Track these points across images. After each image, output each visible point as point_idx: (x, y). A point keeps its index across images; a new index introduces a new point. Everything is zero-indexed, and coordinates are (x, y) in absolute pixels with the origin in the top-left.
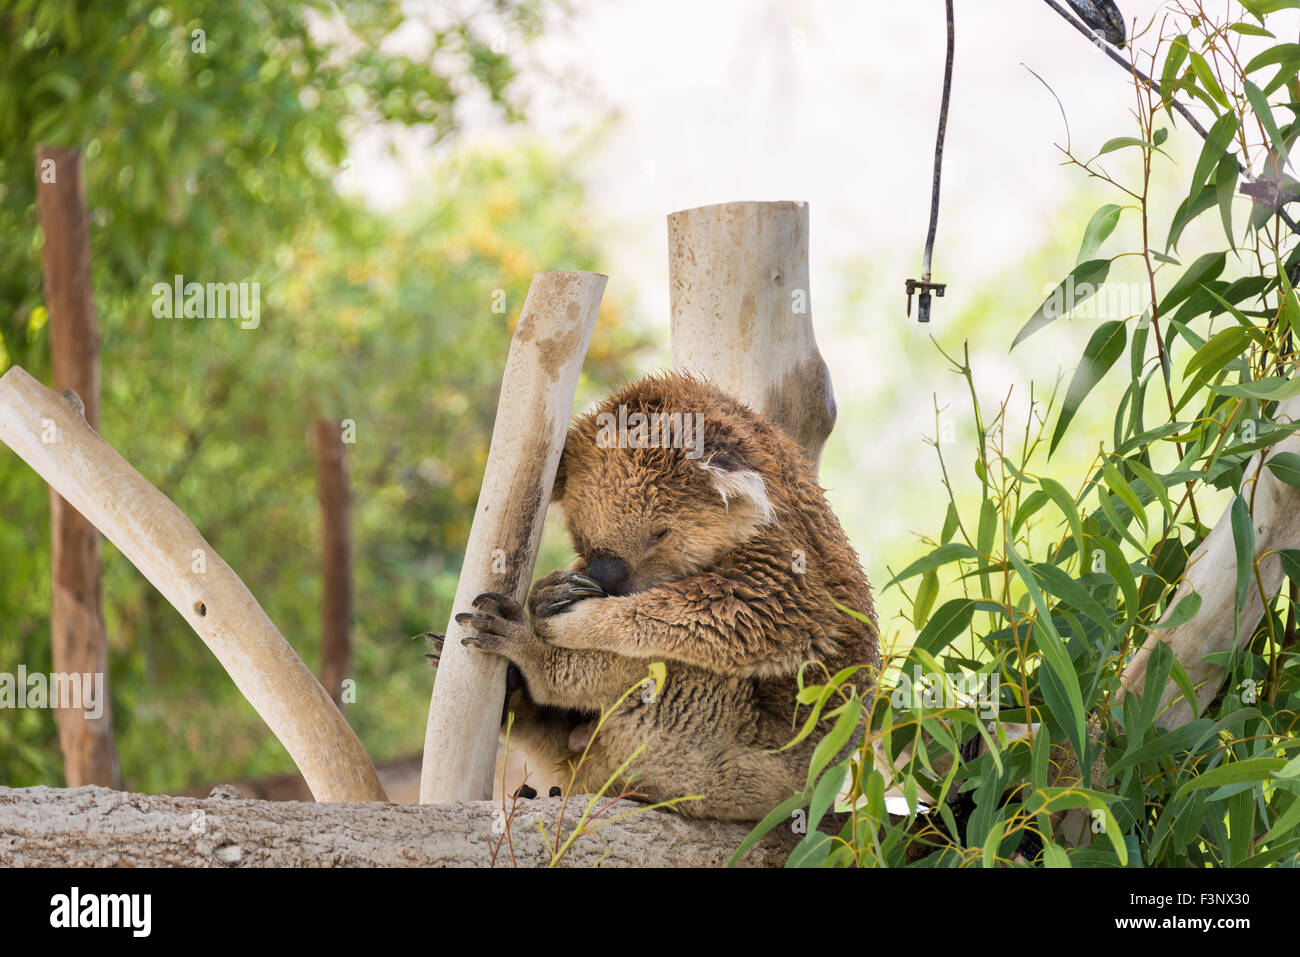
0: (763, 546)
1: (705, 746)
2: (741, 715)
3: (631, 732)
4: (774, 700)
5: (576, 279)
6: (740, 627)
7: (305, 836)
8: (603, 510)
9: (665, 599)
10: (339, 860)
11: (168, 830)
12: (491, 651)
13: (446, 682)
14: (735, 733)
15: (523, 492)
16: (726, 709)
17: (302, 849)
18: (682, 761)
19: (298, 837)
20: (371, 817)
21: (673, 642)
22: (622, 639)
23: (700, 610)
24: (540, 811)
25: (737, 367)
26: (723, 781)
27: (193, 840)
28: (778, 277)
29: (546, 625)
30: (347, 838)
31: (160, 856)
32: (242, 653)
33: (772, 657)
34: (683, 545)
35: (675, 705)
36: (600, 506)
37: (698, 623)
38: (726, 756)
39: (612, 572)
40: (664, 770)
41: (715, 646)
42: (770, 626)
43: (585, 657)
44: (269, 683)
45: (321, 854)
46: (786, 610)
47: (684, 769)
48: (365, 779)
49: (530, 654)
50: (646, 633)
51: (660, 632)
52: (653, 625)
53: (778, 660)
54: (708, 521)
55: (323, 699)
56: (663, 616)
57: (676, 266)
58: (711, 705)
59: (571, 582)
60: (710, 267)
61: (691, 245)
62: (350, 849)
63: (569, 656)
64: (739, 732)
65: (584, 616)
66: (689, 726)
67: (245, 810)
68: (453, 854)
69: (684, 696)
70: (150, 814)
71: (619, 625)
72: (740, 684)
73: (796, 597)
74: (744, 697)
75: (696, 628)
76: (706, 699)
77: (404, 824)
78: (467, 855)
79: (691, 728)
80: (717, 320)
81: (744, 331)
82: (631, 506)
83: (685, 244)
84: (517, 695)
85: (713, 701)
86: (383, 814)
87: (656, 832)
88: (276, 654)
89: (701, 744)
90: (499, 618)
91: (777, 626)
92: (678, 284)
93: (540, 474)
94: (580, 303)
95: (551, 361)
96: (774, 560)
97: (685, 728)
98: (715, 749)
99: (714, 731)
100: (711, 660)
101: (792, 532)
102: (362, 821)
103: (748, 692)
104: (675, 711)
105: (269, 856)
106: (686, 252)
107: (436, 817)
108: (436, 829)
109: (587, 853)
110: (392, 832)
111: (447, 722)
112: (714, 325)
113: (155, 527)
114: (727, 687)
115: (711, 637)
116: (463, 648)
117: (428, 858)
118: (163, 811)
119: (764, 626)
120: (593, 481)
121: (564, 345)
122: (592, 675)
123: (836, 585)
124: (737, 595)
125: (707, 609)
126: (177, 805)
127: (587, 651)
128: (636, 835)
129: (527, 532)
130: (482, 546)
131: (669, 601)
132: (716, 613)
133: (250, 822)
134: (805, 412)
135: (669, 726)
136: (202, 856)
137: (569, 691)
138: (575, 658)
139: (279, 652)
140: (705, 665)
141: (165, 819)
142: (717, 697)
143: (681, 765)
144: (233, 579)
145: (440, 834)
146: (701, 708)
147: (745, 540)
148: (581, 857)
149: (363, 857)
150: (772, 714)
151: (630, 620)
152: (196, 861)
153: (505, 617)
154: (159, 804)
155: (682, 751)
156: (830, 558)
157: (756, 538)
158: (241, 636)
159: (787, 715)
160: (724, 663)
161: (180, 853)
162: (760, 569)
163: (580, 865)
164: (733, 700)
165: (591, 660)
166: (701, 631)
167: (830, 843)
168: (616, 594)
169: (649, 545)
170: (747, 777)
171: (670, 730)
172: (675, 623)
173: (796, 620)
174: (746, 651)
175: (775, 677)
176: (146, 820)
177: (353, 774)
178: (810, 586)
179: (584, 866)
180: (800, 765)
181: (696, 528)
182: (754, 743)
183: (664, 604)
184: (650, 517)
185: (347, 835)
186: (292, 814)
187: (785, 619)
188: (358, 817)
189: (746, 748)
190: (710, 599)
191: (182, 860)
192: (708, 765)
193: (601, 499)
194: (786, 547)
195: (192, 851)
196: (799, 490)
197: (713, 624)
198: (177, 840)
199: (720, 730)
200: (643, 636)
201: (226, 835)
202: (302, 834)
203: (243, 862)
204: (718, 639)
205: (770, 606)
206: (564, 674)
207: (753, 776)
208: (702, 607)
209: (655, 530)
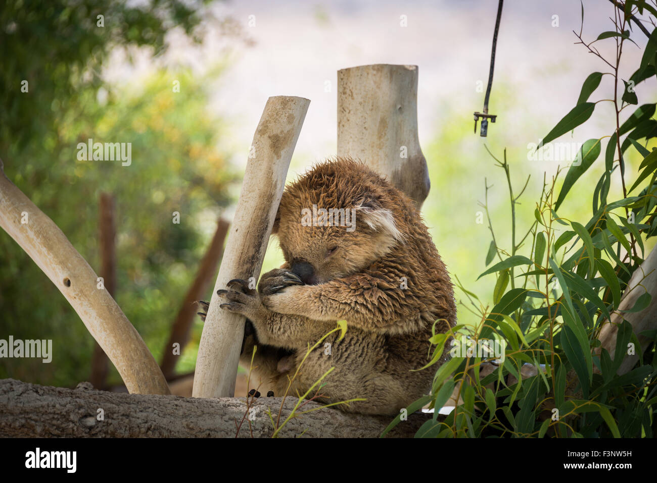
0: (393, 259)
1: (357, 371)
2: (377, 355)
3: (315, 362)
4: (397, 347)
5: (293, 101)
6: (380, 305)
7: (132, 413)
8: (299, 236)
9: (338, 287)
10: (151, 427)
11: (54, 406)
12: (237, 312)
13: (210, 328)
14: (374, 365)
15: (258, 222)
16: (369, 351)
17: (130, 420)
18: (343, 379)
19: (128, 413)
20: (169, 404)
21: (341, 312)
22: (312, 310)
23: (358, 295)
24: (263, 404)
25: (375, 158)
26: (365, 392)
27: (68, 413)
28: (400, 108)
29: (269, 299)
30: (155, 415)
31: (49, 421)
32: (91, 308)
33: (398, 323)
34: (346, 255)
35: (341, 347)
36: (297, 234)
37: (356, 302)
38: (368, 378)
39: (304, 271)
40: (333, 384)
41: (365, 316)
42: (397, 305)
43: (290, 318)
44: (106, 326)
45: (140, 423)
46: (406, 296)
47: (344, 384)
48: (159, 383)
49: (259, 315)
50: (326, 307)
51: (334, 306)
52: (330, 302)
53: (401, 325)
54: (361, 242)
55: (136, 336)
56: (336, 297)
57: (342, 99)
58: (361, 348)
59: (284, 275)
60: (362, 100)
61: (351, 88)
62: (157, 422)
63: (281, 318)
64: (376, 364)
65: (291, 295)
66: (348, 359)
67: (98, 397)
68: (215, 427)
69: (346, 342)
70: (45, 397)
71: (311, 302)
72: (378, 337)
73: (412, 289)
74: (380, 344)
75: (355, 305)
76: (358, 344)
77: (187, 408)
78: (222, 428)
79: (349, 361)
80: (364, 131)
81: (380, 138)
82: (315, 233)
83: (347, 87)
84: (250, 337)
85: (362, 346)
86: (176, 402)
87: (327, 420)
88: (110, 310)
89: (354, 370)
90: (242, 294)
91: (401, 305)
92: (342, 110)
93: (268, 212)
94: (295, 115)
95: (277, 147)
96: (400, 267)
97: (346, 361)
98: (362, 373)
99: (362, 363)
100: (362, 324)
101: (410, 251)
102: (164, 406)
103: (382, 342)
104: (341, 351)
105: (111, 424)
106: (348, 91)
107: (206, 406)
108: (205, 412)
109: (289, 430)
110: (181, 413)
111: (210, 351)
112: (363, 133)
113: (43, 234)
114: (370, 338)
115: (363, 311)
116: (221, 309)
117: (200, 428)
118: (51, 395)
119: (394, 305)
120: (294, 219)
121: (285, 138)
122: (294, 329)
123: (435, 282)
124: (380, 287)
125: (362, 294)
126: (59, 392)
127: (292, 315)
128: (317, 421)
129: (259, 245)
130: (234, 251)
131: (340, 289)
132: (367, 296)
133: (100, 403)
134: (413, 185)
135: (336, 360)
136: (73, 422)
137: (280, 337)
138: (285, 319)
139: (112, 309)
140: (359, 326)
141: (52, 400)
142: (364, 344)
143: (343, 382)
144: (87, 266)
145: (207, 415)
146: (355, 350)
147: (383, 255)
148: (285, 432)
149: (164, 426)
150: (396, 355)
151: (318, 299)
152: (70, 425)
153: (245, 293)
154: (49, 391)
155: (343, 374)
156: (432, 266)
157: (389, 254)
158: (90, 299)
159: (404, 356)
160: (369, 326)
161: (60, 420)
162: (391, 272)
163: (285, 436)
164: (373, 346)
165: (294, 320)
166: (358, 306)
167: (440, 426)
168: (310, 284)
169: (326, 256)
170: (380, 390)
171: (337, 361)
172: (343, 302)
173: (412, 302)
174: (383, 319)
175: (399, 334)
176: (42, 400)
177: (152, 380)
178: (420, 283)
179: (287, 437)
180: (409, 385)
181: (354, 246)
182: (384, 371)
183: (337, 290)
184: (326, 240)
185: (155, 414)
186: (124, 400)
187: (406, 301)
188: (161, 403)
189: (379, 374)
190: (364, 289)
191: (62, 424)
192: (358, 382)
193: (298, 230)
194: (407, 260)
195: (68, 419)
196: (414, 227)
197: (365, 303)
198: (59, 412)
199: (366, 362)
200: (324, 309)
201: (87, 411)
202: (130, 412)
203: (96, 427)
204: (367, 312)
205: (397, 294)
206: (278, 327)
207: (383, 389)
208: (359, 293)
209: (329, 247)
